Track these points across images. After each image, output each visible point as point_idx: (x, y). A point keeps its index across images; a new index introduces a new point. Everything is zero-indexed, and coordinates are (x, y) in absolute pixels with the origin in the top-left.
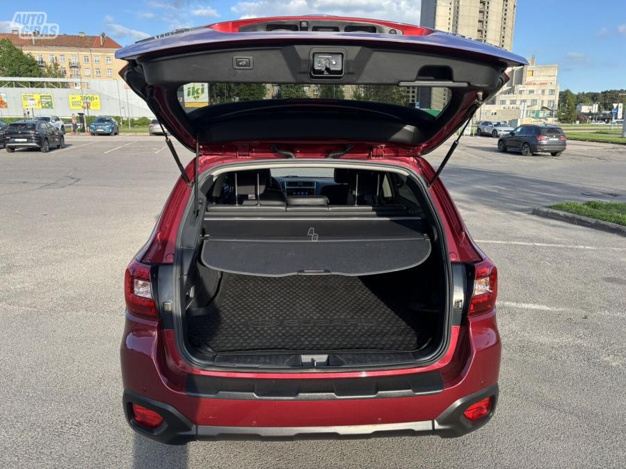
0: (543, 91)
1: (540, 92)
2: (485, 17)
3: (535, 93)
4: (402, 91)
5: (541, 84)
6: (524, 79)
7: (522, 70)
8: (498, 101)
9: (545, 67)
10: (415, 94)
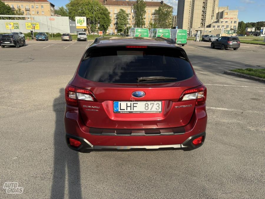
0: (232, 22)
1: (230, 22)
3: (228, 22)
4: (170, 21)
5: (230, 18)
6: (223, 16)
7: (222, 13)
8: (212, 26)
9: (233, 11)
10: (176, 23)
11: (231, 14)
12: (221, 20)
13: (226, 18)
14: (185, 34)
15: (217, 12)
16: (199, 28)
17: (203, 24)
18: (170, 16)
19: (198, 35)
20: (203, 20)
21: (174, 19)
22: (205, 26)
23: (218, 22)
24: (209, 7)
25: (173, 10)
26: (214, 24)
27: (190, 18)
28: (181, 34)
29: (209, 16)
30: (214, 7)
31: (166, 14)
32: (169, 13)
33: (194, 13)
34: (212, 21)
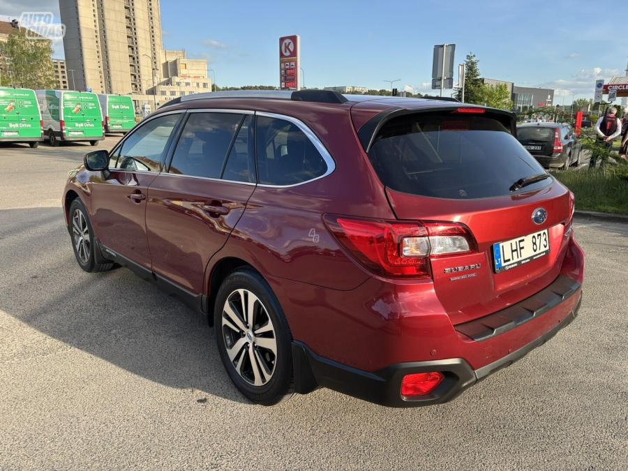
0: (198, 84)
1: (195, 85)
2: (131, 4)
3: (191, 85)
4: (50, 75)
5: (195, 77)
6: (179, 71)
7: (175, 63)
8: (159, 93)
9: (196, 61)
10: (66, 80)
11: (194, 68)
12: (176, 79)
13: (184, 76)
14: (128, 107)
15: (163, 61)
16: (130, 94)
17: (136, 86)
18: (46, 61)
19: (146, 110)
20: (136, 76)
21: (60, 69)
22: (144, 92)
23: (168, 83)
24: (144, 48)
25: (53, 47)
26: (163, 88)
27: (102, 69)
28: (117, 107)
29: (146, 68)
30: (154, 49)
31: (34, 54)
32: (42, 53)
33: (111, 58)
34: (157, 81)
